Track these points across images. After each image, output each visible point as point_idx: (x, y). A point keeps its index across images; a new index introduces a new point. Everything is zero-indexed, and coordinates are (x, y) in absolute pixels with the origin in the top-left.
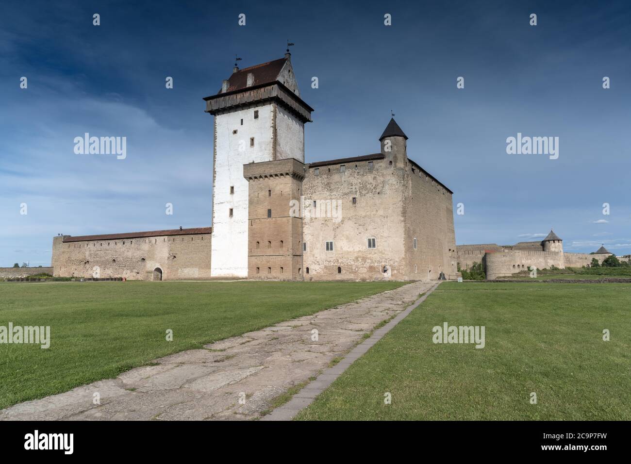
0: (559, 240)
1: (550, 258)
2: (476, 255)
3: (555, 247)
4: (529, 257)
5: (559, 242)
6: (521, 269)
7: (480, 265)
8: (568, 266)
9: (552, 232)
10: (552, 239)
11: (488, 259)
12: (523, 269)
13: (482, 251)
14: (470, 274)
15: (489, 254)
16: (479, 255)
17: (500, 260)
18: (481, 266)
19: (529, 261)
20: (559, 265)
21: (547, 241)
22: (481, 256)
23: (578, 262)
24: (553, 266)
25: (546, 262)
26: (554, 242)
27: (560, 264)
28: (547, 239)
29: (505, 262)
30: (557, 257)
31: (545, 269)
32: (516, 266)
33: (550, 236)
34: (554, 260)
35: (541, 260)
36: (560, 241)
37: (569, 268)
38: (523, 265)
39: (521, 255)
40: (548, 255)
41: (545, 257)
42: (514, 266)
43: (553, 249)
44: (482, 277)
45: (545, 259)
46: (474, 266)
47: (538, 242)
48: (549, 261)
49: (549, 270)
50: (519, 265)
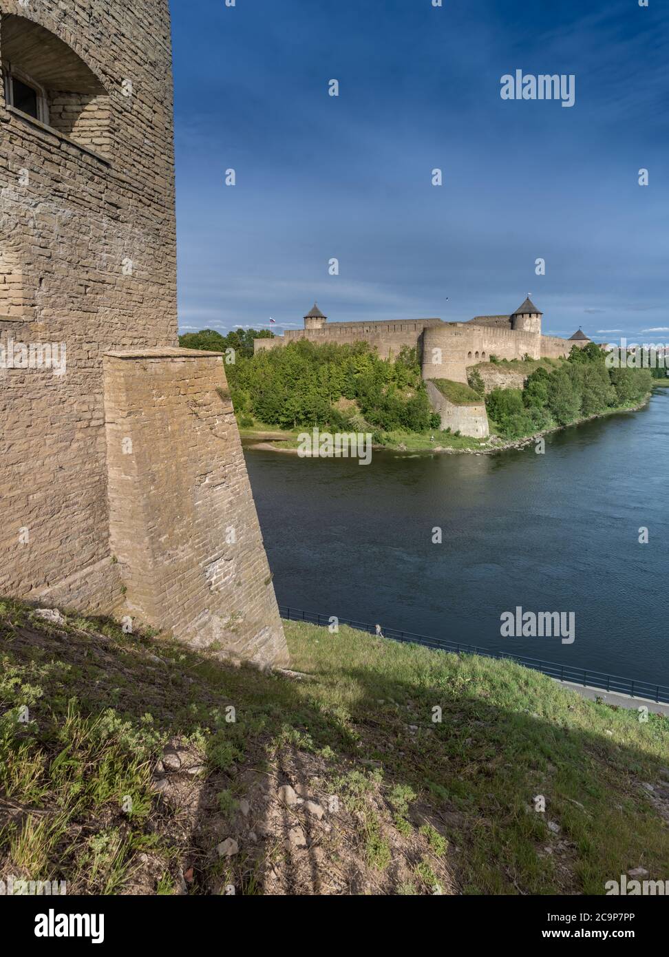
0: (537, 314)
1: (522, 342)
2: (408, 333)
3: (531, 325)
4: (493, 339)
5: (537, 317)
6: (480, 359)
7: (414, 350)
8: (544, 357)
9: (528, 299)
10: (527, 311)
11: (427, 340)
12: (483, 360)
13: (418, 326)
14: (393, 366)
15: (431, 329)
16: (412, 333)
17: (449, 341)
18: (416, 353)
19: (494, 346)
20: (533, 353)
21: (520, 314)
22: (415, 335)
23: (554, 351)
24: (526, 355)
25: (517, 349)
26: (530, 316)
27: (535, 352)
28: (521, 312)
29: (457, 347)
30: (532, 341)
31: (514, 361)
32: (473, 353)
33: (525, 306)
34: (528, 344)
35: (511, 344)
36: (539, 315)
37: (546, 359)
38: (483, 353)
39: (482, 335)
40: (520, 338)
41: (516, 341)
42: (470, 353)
43: (527, 328)
44: (415, 372)
45: (516, 343)
46: (402, 354)
47: (505, 316)
48: (521, 346)
49: (520, 362)
50: (477, 353)
